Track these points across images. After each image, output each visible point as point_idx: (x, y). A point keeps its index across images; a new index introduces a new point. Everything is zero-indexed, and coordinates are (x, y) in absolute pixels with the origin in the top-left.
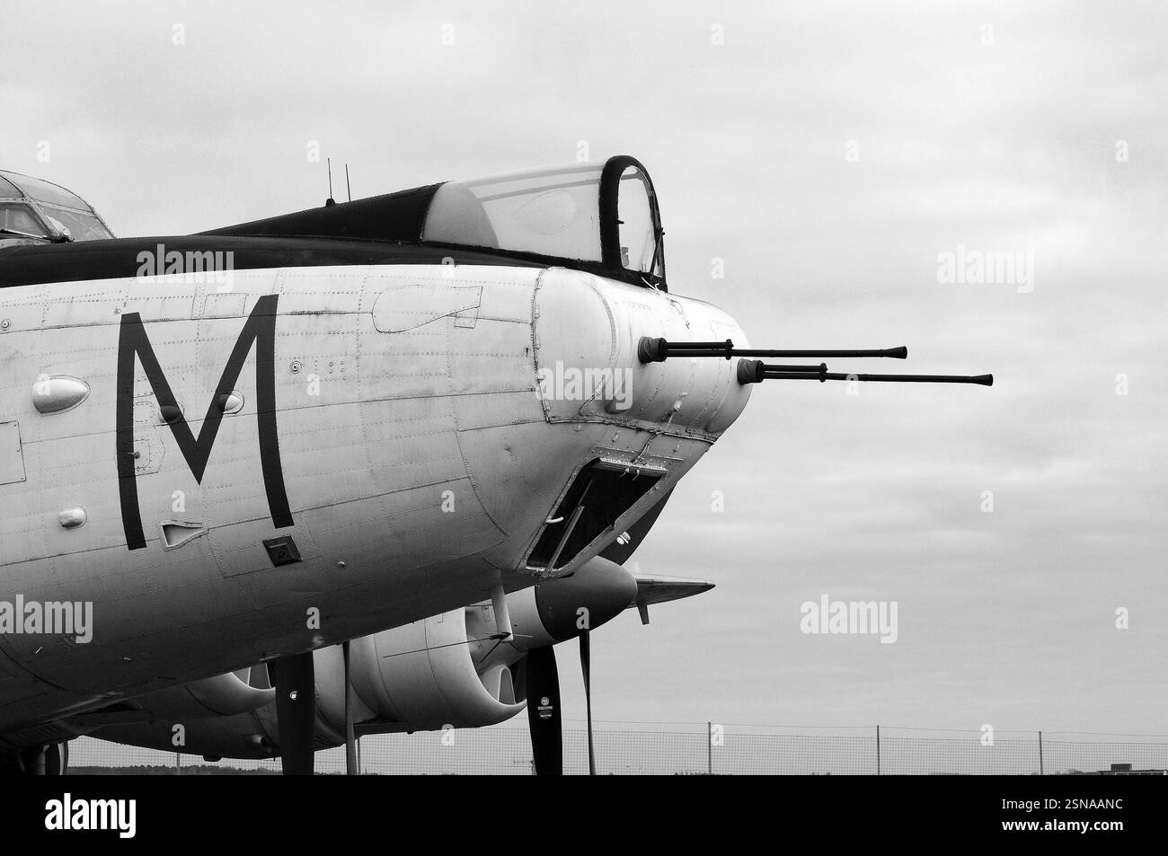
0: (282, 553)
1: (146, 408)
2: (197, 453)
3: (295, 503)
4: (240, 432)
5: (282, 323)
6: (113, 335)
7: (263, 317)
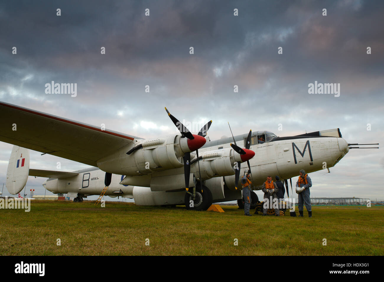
0: (311, 164)
1: (296, 151)
2: (302, 155)
3: (313, 159)
4: (307, 153)
5: (310, 143)
6: (291, 145)
7: (308, 143)
